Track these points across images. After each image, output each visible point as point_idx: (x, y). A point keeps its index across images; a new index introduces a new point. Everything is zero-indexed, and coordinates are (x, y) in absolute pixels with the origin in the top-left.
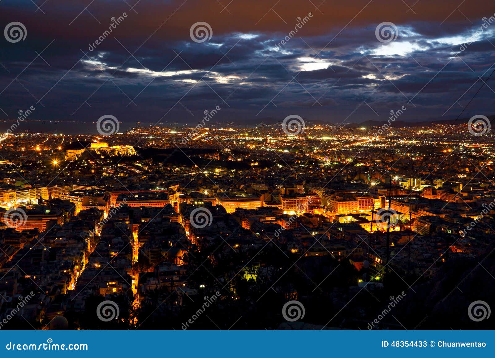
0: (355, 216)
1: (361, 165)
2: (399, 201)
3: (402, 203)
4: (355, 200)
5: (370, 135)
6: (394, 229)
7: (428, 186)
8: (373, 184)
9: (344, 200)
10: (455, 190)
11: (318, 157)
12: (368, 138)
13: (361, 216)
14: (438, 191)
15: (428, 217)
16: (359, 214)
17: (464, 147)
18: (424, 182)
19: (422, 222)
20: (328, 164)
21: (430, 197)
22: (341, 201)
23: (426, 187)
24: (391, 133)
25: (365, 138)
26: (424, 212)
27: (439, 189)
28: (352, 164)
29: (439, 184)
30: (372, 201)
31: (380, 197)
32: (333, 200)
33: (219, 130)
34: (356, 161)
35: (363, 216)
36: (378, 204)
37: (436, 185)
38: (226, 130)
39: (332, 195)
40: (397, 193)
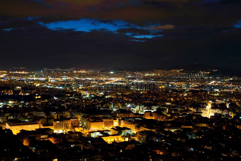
0: (101, 132)
1: (109, 96)
2: (129, 121)
3: (131, 122)
4: (102, 121)
5: (116, 77)
6: (124, 140)
7: (147, 110)
8: (115, 110)
9: (95, 121)
10: (163, 113)
11: (82, 92)
12: (115, 78)
13: (105, 132)
14: (153, 114)
15: (145, 131)
16: (104, 131)
17: (171, 84)
18: (146, 108)
19: (141, 135)
20: (88, 96)
21: (148, 118)
22: (93, 122)
23: (146, 112)
24: (129, 76)
25: (112, 79)
26: (144, 128)
27: (154, 112)
28: (103, 97)
29: (154, 109)
30: (113, 121)
31: (117, 119)
32: (88, 121)
33: (15, 72)
34: (106, 94)
35: (106, 132)
36: (116, 123)
37: (153, 110)
38: (20, 73)
39: (87, 118)
40: (129, 115)
